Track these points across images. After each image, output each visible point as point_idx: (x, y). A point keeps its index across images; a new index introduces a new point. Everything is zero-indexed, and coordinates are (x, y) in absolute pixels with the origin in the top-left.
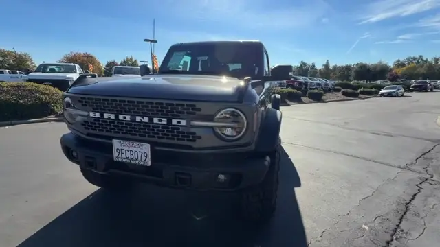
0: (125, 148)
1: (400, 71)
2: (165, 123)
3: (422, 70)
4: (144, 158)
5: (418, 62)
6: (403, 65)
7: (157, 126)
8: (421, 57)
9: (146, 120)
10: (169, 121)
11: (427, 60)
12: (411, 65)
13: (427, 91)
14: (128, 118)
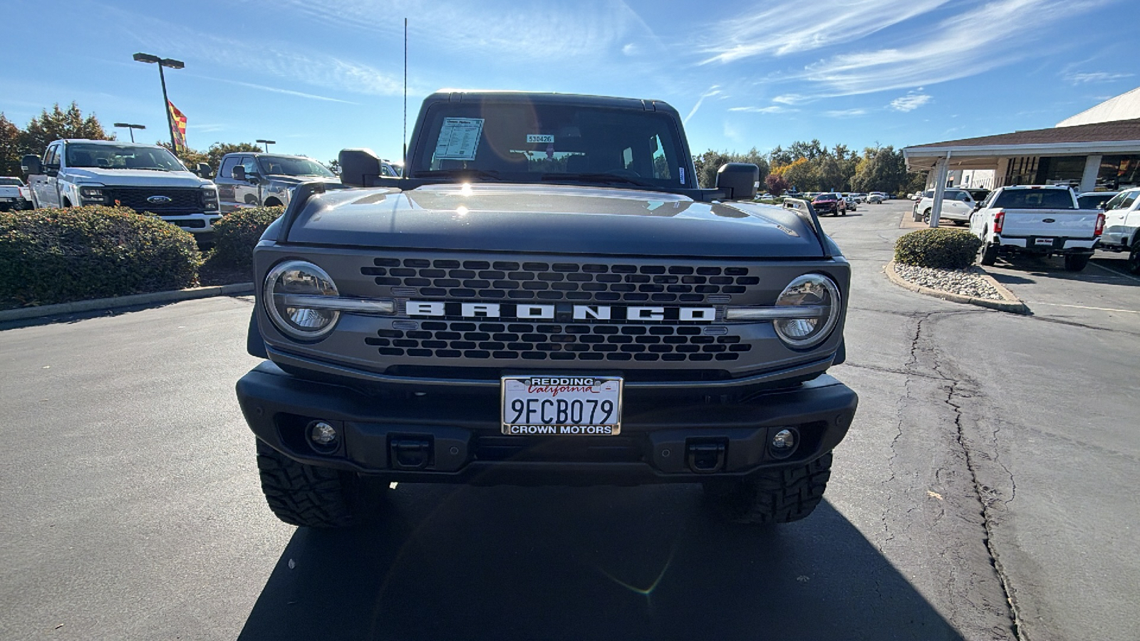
0: (542, 397)
1: (784, 171)
2: (661, 318)
3: (819, 172)
4: (600, 416)
5: (812, 155)
6: (786, 160)
7: (637, 327)
8: (816, 143)
9: (604, 313)
10: (672, 314)
11: (825, 150)
12: (802, 161)
13: (836, 215)
14: (548, 312)
